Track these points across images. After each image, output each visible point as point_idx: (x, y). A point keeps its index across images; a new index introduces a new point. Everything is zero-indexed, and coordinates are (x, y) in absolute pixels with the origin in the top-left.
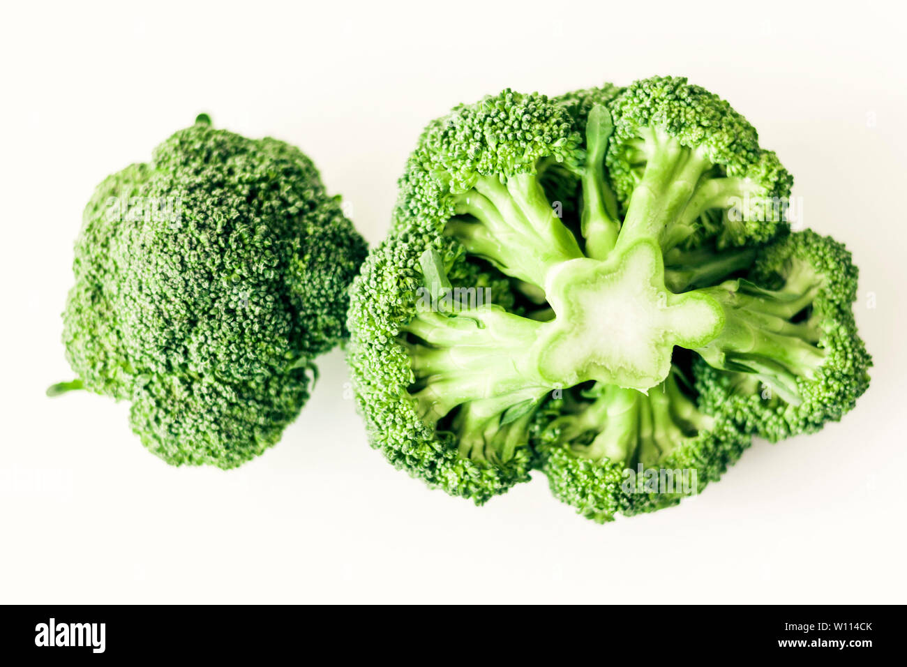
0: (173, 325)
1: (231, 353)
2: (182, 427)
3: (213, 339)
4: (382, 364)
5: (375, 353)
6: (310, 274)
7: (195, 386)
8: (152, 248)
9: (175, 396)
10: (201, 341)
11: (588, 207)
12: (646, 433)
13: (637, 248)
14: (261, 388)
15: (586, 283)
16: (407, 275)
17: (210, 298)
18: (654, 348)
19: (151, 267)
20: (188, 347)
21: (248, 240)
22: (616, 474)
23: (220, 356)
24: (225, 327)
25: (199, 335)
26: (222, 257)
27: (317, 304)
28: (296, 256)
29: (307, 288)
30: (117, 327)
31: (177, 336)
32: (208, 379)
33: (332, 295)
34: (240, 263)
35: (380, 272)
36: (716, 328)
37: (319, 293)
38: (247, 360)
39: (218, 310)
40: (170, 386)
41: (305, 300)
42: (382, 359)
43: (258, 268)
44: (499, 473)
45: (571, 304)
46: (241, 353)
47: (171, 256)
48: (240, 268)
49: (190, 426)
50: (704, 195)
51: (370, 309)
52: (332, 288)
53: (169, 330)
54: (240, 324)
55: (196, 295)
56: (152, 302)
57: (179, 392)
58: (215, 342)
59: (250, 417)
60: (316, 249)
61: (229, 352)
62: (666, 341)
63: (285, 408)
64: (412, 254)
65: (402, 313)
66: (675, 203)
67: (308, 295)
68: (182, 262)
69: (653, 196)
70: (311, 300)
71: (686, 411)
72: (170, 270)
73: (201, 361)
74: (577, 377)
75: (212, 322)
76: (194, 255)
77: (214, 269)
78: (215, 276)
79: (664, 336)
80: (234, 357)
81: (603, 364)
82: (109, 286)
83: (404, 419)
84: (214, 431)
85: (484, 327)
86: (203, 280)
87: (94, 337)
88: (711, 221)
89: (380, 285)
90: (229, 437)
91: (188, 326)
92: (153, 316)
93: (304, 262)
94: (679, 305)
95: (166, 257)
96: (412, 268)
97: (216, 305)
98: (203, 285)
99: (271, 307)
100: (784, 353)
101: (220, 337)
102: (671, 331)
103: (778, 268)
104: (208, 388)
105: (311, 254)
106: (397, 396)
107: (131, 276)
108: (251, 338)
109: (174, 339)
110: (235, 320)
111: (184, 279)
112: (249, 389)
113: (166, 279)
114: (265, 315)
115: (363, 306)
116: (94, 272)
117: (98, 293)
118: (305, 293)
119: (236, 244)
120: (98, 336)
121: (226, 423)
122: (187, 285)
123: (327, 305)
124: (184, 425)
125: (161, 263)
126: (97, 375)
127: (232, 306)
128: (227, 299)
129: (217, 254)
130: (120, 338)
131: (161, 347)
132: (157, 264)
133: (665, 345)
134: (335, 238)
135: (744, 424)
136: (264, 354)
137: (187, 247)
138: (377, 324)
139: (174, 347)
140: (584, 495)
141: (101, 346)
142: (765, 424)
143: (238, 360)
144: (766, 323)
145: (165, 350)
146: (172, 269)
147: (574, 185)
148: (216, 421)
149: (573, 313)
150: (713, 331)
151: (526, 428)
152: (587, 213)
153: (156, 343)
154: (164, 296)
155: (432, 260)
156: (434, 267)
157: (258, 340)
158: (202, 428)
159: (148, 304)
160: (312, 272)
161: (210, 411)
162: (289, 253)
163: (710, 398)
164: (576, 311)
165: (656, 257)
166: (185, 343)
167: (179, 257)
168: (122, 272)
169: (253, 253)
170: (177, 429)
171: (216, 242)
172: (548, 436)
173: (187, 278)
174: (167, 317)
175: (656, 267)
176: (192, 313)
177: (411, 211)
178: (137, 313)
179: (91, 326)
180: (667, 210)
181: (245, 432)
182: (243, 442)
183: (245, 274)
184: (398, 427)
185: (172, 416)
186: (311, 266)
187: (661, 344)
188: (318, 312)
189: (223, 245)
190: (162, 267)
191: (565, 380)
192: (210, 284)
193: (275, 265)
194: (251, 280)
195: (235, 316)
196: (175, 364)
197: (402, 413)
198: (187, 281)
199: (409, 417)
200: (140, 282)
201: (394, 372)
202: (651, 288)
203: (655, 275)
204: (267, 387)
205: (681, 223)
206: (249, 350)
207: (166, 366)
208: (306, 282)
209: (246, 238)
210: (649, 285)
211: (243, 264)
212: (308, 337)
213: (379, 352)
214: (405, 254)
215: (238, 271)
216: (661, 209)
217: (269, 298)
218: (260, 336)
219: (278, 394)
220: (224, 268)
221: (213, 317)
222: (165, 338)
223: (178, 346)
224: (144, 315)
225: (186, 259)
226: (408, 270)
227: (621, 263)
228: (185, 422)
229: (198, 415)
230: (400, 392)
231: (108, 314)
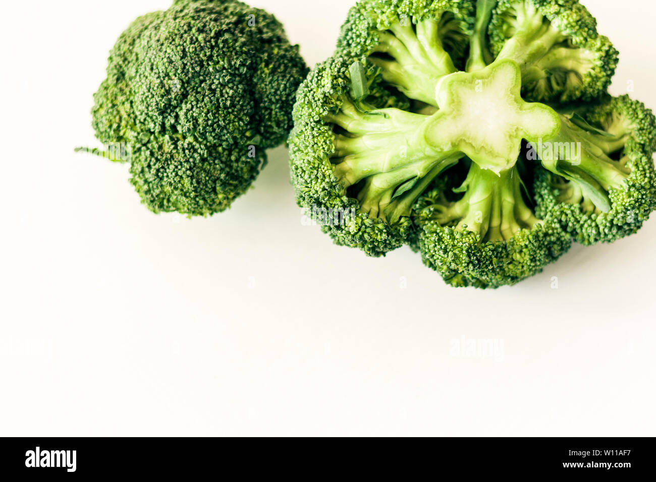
0: (171, 95)
1: (208, 119)
2: (166, 172)
3: (197, 108)
4: (314, 137)
5: (310, 128)
6: (271, 78)
7: (180, 143)
8: (164, 42)
9: (164, 151)
10: (188, 108)
11: (472, 57)
12: (495, 223)
13: (503, 65)
14: (226, 152)
15: (465, 82)
16: (340, 76)
17: (199, 79)
18: (508, 137)
19: (161, 54)
20: (179, 113)
21: (231, 44)
22: (470, 238)
23: (200, 121)
24: (206, 99)
25: (188, 104)
26: (212, 51)
27: (273, 100)
28: (263, 65)
29: (268, 87)
30: (132, 98)
31: (172, 103)
32: (190, 139)
33: (285, 96)
34: (224, 58)
35: (320, 74)
36: (554, 131)
37: (275, 93)
38: (219, 126)
39: (203, 89)
40: (162, 144)
41: (265, 96)
42: (315, 133)
43: (235, 63)
44: (386, 227)
45: (452, 94)
46: (215, 121)
47: (176, 47)
48: (223, 61)
49: (171, 171)
50: (555, 55)
51: (310, 97)
52: (285, 90)
53: (167, 98)
54: (218, 100)
55: (190, 75)
56: (159, 77)
57: (168, 147)
58: (198, 109)
59: (214, 172)
60: (277, 63)
61: (206, 118)
62: (517, 134)
63: (240, 172)
64: (344, 64)
65: (332, 103)
66: (534, 52)
67: (268, 93)
68: (184, 51)
69: (519, 45)
70: (269, 96)
71: (526, 215)
72: (174, 56)
73: (187, 123)
74: (451, 146)
75: (198, 96)
76: (193, 47)
77: (205, 58)
78: (205, 63)
79: (516, 131)
80: (210, 122)
81: (470, 142)
82: (130, 71)
83: (324, 176)
84: (188, 176)
85: (389, 118)
86: (196, 65)
87: (114, 106)
88: (558, 84)
89: (319, 82)
90: (198, 182)
91: (181, 96)
92: (158, 87)
93: (268, 69)
94: (529, 111)
95: (173, 47)
96: (343, 73)
97: (203, 85)
98: (196, 69)
99: (241, 92)
100: (601, 170)
101: (202, 107)
102: (521, 128)
103: (602, 120)
104: (188, 144)
105: (274, 65)
106: (321, 159)
107: (147, 60)
108: (223, 111)
109: (170, 105)
110: (214, 96)
111: (183, 63)
112: (217, 152)
113: (171, 62)
114: (236, 97)
115: (306, 95)
116: (121, 63)
117: (122, 78)
118: (266, 91)
119: (223, 44)
120: (117, 105)
121: (197, 172)
122: (184, 68)
123: (280, 102)
124: (168, 170)
125: (169, 51)
126: (112, 133)
127: (213, 87)
128: (211, 82)
129: (209, 49)
130: (132, 106)
131: (160, 109)
132: (166, 52)
133: (516, 137)
134: (292, 59)
135: (567, 225)
136: (231, 125)
137: (188, 42)
138: (314, 106)
139: (169, 111)
140: (445, 252)
141: (118, 112)
142: (582, 226)
143: (212, 125)
144: (590, 147)
145: (162, 112)
146: (175, 55)
147: (464, 46)
148: (190, 169)
149: (453, 101)
150: (551, 132)
151: (410, 206)
152: (471, 61)
153: (157, 106)
154: (167, 75)
155: (358, 69)
156: (359, 74)
157: (229, 113)
158: (180, 173)
159: (155, 79)
160: (273, 77)
161: (187, 161)
162: (259, 62)
163: (545, 206)
164: (456, 100)
165: (517, 74)
166: (177, 110)
167: (182, 47)
168: (140, 60)
169: (233, 53)
170: (163, 173)
171: (209, 41)
172: (425, 212)
173: (185, 62)
174: (167, 88)
175: (516, 81)
176: (185, 89)
177: (348, 41)
178: (146, 85)
179: (113, 98)
180: (527, 54)
181: (210, 182)
182: (207, 189)
183: (226, 66)
184: (319, 180)
185: (160, 162)
186: (273, 72)
187: (513, 136)
188: (273, 107)
189: (214, 44)
190: (169, 54)
191: (442, 147)
192: (200, 69)
193: (247, 64)
194: (229, 70)
195: (215, 93)
196: (167, 125)
197: (323, 171)
198: (185, 65)
199: (328, 174)
200: (152, 65)
201: (321, 143)
202: (511, 95)
203: (514, 86)
204: (230, 155)
205: (536, 66)
206: (221, 119)
207: (161, 127)
208: (267, 83)
209: (231, 42)
210: (509, 93)
211: (226, 58)
212: (263, 124)
213: (313, 128)
214: (340, 64)
215: (221, 63)
216: (523, 53)
217: (240, 86)
218: (230, 110)
219: (237, 161)
220: (212, 59)
221: (200, 92)
222: (163, 102)
223: (171, 111)
224: (152, 87)
225: (187, 50)
226: (341, 74)
227: (491, 73)
228: (168, 168)
229: (179, 163)
230: (323, 157)
231: (127, 90)
